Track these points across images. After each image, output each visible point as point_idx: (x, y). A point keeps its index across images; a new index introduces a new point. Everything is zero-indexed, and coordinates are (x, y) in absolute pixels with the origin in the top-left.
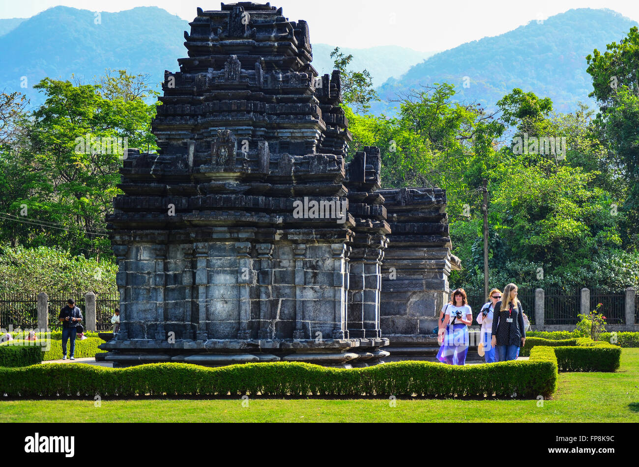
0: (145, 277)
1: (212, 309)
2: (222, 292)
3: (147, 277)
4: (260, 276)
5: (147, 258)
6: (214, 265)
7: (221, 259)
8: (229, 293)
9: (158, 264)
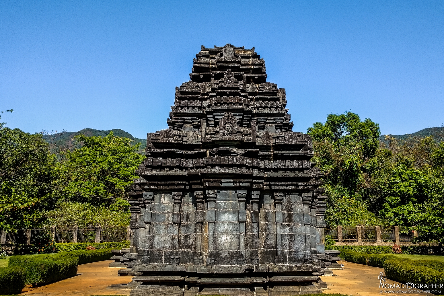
0: (165, 216)
1: (219, 241)
2: (226, 227)
3: (166, 216)
4: (253, 215)
5: (168, 202)
6: (221, 207)
7: (225, 203)
8: (231, 228)
9: (176, 206)
